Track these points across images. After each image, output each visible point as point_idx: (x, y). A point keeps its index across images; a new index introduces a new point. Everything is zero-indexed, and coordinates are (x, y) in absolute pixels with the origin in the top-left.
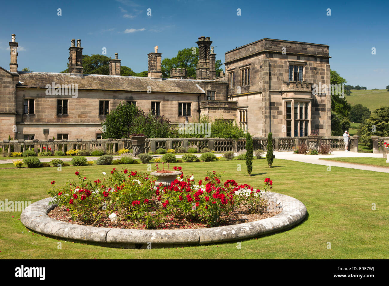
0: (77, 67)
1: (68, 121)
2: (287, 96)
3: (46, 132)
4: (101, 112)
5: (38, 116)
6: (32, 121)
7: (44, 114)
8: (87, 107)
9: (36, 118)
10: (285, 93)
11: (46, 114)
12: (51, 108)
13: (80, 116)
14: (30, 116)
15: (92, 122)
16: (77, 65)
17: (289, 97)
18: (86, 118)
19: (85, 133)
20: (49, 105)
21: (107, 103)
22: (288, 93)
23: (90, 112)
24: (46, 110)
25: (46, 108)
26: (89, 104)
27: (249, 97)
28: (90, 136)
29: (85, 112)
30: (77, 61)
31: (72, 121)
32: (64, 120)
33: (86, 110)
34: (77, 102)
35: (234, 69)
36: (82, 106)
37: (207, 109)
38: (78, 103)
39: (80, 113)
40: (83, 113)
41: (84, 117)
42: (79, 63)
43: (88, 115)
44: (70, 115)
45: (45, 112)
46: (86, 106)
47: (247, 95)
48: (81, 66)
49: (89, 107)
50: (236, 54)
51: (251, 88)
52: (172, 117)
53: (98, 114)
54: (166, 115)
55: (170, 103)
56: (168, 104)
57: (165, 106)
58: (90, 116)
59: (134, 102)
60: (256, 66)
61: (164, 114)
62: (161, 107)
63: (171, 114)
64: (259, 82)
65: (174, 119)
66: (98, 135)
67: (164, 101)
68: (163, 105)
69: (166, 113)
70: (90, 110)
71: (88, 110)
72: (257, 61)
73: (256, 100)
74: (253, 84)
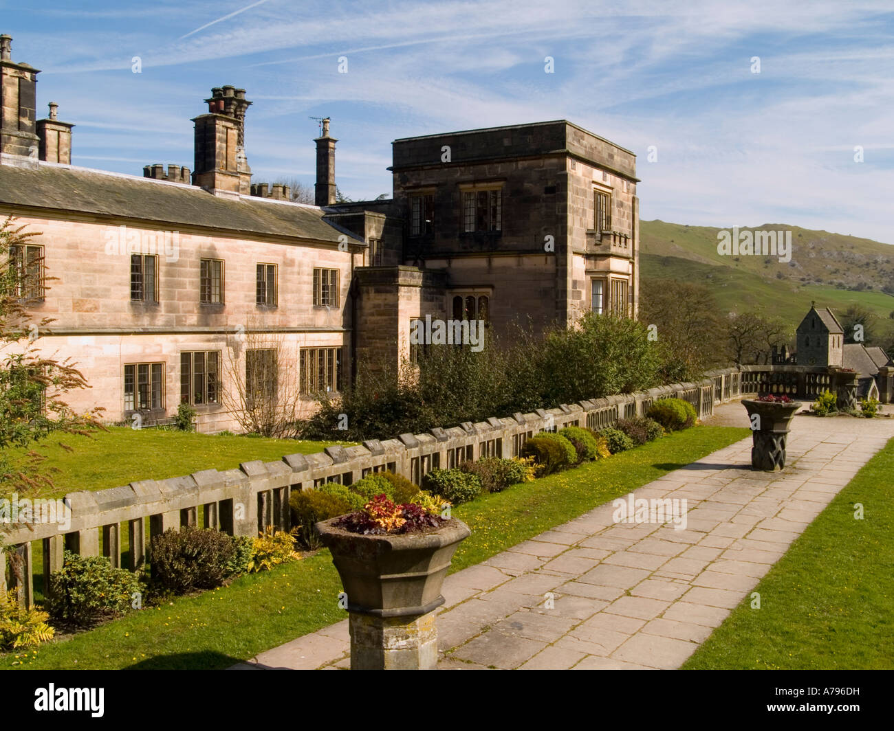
1: (43, 320)
2: (595, 265)
4: (136, 293)
8: (97, 275)
13: (77, 306)
17: (600, 268)
18: (94, 314)
23: (106, 293)
26: (103, 266)
28: (106, 372)
29: (94, 290)
31: (54, 318)
32: (32, 318)
33: (94, 287)
34: (70, 256)
36: (84, 271)
38: (71, 261)
39: (78, 297)
40: (88, 295)
41: (90, 310)
43: (102, 301)
44: (50, 302)
46: (95, 271)
47: (490, 257)
49: (103, 275)
51: (507, 241)
52: (300, 311)
53: (129, 300)
54: (290, 305)
55: (296, 269)
56: (292, 273)
57: (289, 277)
58: (105, 306)
59: (218, 263)
60: (527, 185)
61: (285, 301)
62: (279, 281)
63: (300, 301)
64: (543, 228)
65: (304, 316)
66: (129, 369)
67: (285, 264)
68: (284, 273)
69: (289, 296)
70: (105, 286)
71: (99, 285)
72: (534, 175)
73: (529, 272)
74: (514, 231)
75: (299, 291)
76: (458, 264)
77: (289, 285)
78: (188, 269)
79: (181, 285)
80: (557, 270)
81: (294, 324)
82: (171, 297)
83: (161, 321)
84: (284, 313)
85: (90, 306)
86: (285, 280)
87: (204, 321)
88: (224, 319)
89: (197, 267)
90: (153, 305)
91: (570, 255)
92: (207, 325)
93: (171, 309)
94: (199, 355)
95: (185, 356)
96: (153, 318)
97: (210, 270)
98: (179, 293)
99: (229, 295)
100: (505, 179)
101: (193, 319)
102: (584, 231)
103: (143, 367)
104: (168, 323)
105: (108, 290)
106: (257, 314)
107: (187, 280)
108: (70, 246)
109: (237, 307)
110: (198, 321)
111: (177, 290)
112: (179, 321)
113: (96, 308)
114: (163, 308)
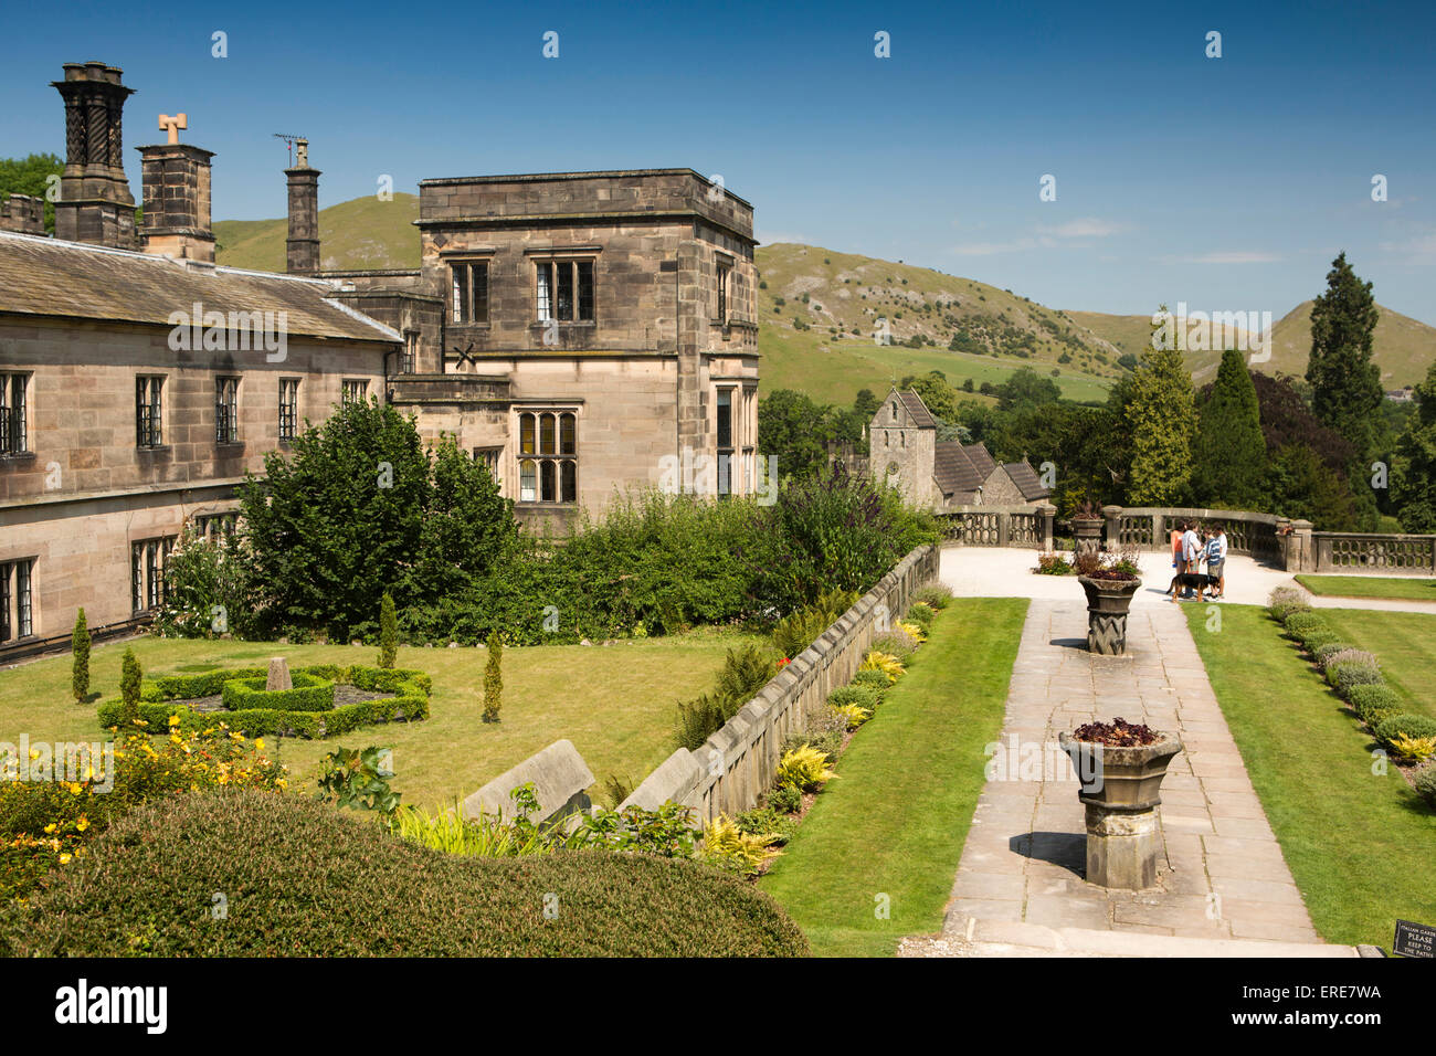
1: (33, 488)
2: (722, 369)
4: (140, 438)
8: (97, 412)
10: (718, 361)
13: (76, 460)
15: (116, 486)
17: (729, 374)
18: (96, 470)
19: (93, 545)
21: (157, 385)
22: (726, 361)
23: (108, 437)
26: (104, 396)
27: (587, 366)
28: (110, 556)
29: (94, 434)
32: (19, 485)
33: (94, 428)
34: (65, 386)
35: (492, 253)
36: (81, 406)
37: (455, 409)
38: (67, 392)
39: (75, 445)
40: (88, 443)
41: (90, 465)
43: (105, 450)
44: (37, 458)
46: (94, 405)
47: (578, 359)
49: (104, 410)
50: (502, 198)
51: (605, 337)
53: (133, 446)
55: (321, 383)
56: (319, 389)
57: (314, 395)
58: (108, 458)
59: (234, 382)
60: (633, 258)
64: (657, 320)
66: (137, 547)
67: (310, 377)
68: (310, 390)
70: (107, 428)
71: (100, 425)
72: (645, 244)
73: (638, 381)
74: (614, 323)
75: (324, 414)
76: (523, 367)
77: (314, 407)
78: (202, 393)
79: (194, 418)
80: (680, 381)
82: (184, 437)
83: (171, 475)
85: (90, 458)
86: (311, 401)
87: (220, 470)
88: (243, 466)
89: (212, 389)
90: (160, 456)
92: (224, 475)
93: (184, 455)
94: (215, 517)
95: (200, 521)
96: (164, 470)
97: (224, 393)
98: (193, 430)
99: (249, 427)
100: (601, 248)
101: (209, 468)
102: (708, 322)
103: (152, 542)
104: (181, 478)
105: (110, 433)
107: (201, 409)
109: (258, 444)
110: (214, 471)
111: (191, 426)
112: (193, 476)
113: (97, 462)
114: (174, 455)
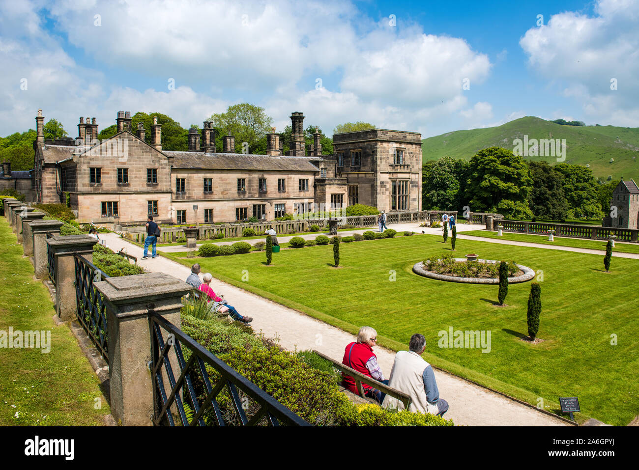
0: (211, 147)
1: (212, 197)
2: (392, 176)
3: (196, 208)
4: (239, 189)
5: (189, 193)
6: (183, 198)
7: (193, 192)
9: (187, 195)
11: (195, 192)
12: (199, 186)
13: (222, 193)
14: (182, 194)
15: (232, 197)
16: (211, 145)
19: (226, 208)
20: (198, 184)
21: (243, 180)
23: (230, 190)
24: (195, 189)
25: (195, 187)
27: (360, 175)
28: (230, 210)
29: (227, 189)
30: (211, 141)
31: (216, 197)
32: (210, 197)
34: (220, 180)
35: (345, 150)
36: (224, 184)
38: (220, 182)
39: (222, 191)
40: (225, 190)
42: (213, 143)
43: (229, 192)
44: (215, 193)
45: (194, 190)
46: (227, 184)
47: (358, 174)
48: (214, 146)
49: (229, 185)
51: (362, 169)
52: (294, 192)
53: (237, 191)
54: (290, 191)
55: (292, 180)
57: (289, 182)
58: (231, 193)
59: (265, 180)
60: (367, 150)
61: (288, 189)
62: (286, 184)
63: (294, 189)
65: (296, 193)
66: (237, 209)
67: (288, 178)
68: (288, 181)
69: (290, 188)
70: (230, 188)
71: (228, 187)
72: (369, 147)
73: (368, 179)
74: (364, 166)
75: (293, 186)
76: (350, 176)
77: (290, 185)
78: (255, 182)
79: (253, 186)
80: (374, 179)
81: (292, 197)
82: (250, 190)
83: (247, 196)
84: (288, 193)
85: (226, 193)
86: (288, 183)
87: (260, 196)
88: (267, 196)
89: (258, 181)
90: (244, 193)
91: (379, 174)
92: (261, 197)
93: (250, 193)
94: (259, 206)
95: (255, 206)
96: (244, 196)
97: (262, 182)
99: (268, 188)
100: (362, 148)
101: (257, 196)
102: (388, 165)
103: (242, 209)
104: (249, 197)
106: (279, 194)
107: (255, 185)
108: (220, 178)
109: (271, 192)
111: (251, 188)
112: (252, 197)
113: (228, 194)
114: (247, 193)
